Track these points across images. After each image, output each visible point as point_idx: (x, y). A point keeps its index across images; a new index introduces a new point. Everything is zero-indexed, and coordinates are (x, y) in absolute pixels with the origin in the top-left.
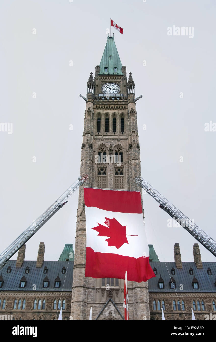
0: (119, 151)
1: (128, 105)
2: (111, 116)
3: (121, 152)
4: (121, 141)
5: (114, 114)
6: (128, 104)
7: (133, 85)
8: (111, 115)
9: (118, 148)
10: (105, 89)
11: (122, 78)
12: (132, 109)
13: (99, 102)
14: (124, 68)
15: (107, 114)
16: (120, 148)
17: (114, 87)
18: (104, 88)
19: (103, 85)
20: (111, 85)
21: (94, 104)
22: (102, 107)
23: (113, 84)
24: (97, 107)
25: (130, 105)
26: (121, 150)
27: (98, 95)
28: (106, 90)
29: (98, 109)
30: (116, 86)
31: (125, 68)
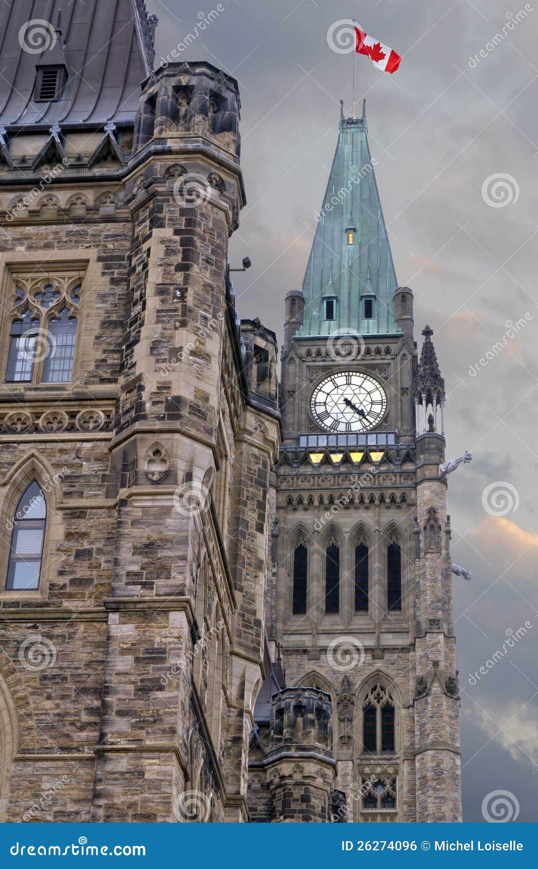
0: (379, 702)
1: (416, 487)
2: (347, 540)
3: (388, 703)
4: (387, 656)
5: (360, 530)
6: (417, 484)
7: (439, 393)
8: (347, 536)
9: (375, 688)
10: (325, 403)
11: (394, 348)
12: (432, 512)
13: (298, 476)
14: (404, 297)
15: (333, 529)
16: (382, 689)
17: (363, 391)
18: (321, 397)
19: (315, 385)
20: (348, 384)
21: (277, 491)
22: (311, 501)
23: (357, 379)
24: (290, 502)
25: (425, 494)
26: (386, 697)
27: (297, 440)
28: (329, 409)
29: (295, 510)
30: (370, 385)
31: (408, 296)
